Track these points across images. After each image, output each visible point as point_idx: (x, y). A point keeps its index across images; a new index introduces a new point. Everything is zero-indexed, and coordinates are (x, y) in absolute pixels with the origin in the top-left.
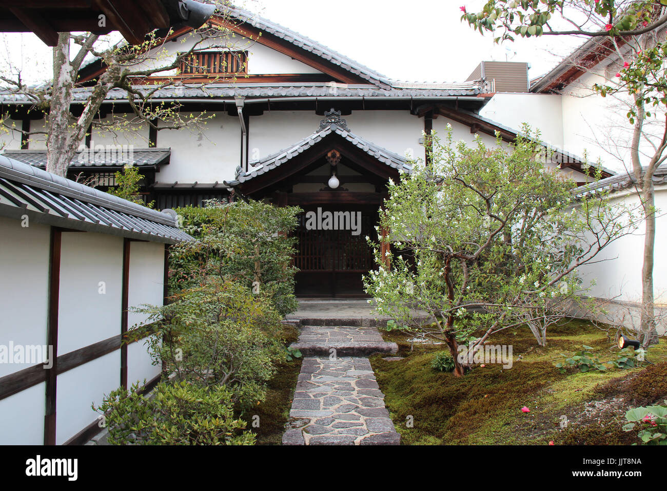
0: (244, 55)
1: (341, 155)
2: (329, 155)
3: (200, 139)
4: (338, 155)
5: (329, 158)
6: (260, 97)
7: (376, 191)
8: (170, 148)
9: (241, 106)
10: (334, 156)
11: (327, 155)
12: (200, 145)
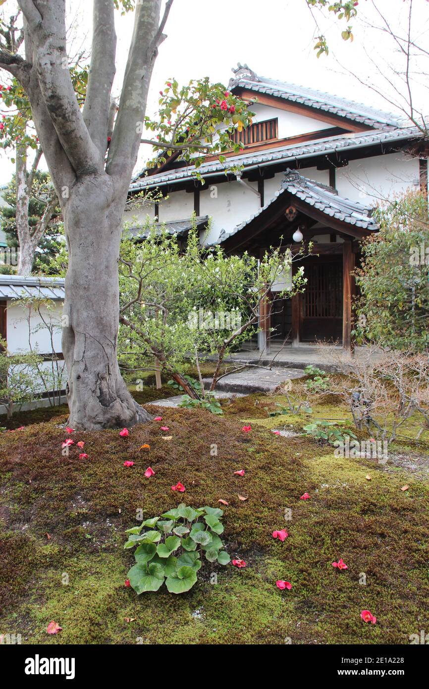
0: (274, 122)
1: (297, 210)
2: (287, 211)
3: (229, 205)
4: (294, 211)
5: (287, 214)
6: (253, 164)
7: (331, 241)
8: (207, 216)
9: (239, 175)
10: (291, 212)
11: (285, 212)
12: (229, 211)
